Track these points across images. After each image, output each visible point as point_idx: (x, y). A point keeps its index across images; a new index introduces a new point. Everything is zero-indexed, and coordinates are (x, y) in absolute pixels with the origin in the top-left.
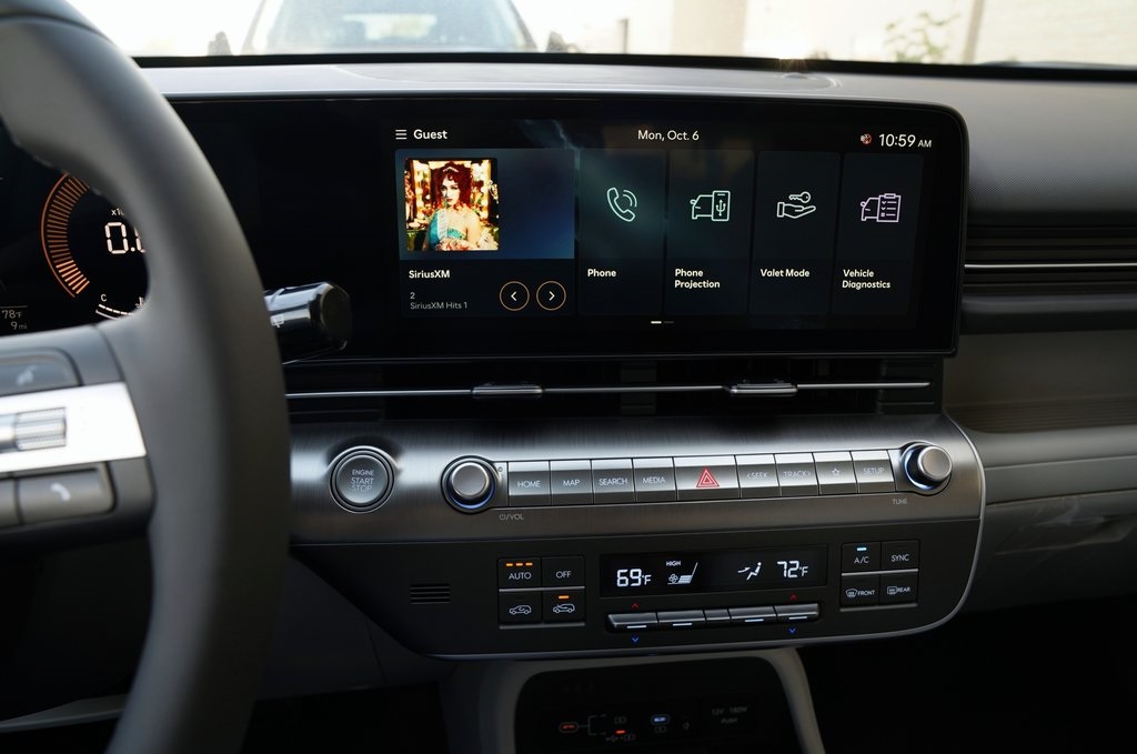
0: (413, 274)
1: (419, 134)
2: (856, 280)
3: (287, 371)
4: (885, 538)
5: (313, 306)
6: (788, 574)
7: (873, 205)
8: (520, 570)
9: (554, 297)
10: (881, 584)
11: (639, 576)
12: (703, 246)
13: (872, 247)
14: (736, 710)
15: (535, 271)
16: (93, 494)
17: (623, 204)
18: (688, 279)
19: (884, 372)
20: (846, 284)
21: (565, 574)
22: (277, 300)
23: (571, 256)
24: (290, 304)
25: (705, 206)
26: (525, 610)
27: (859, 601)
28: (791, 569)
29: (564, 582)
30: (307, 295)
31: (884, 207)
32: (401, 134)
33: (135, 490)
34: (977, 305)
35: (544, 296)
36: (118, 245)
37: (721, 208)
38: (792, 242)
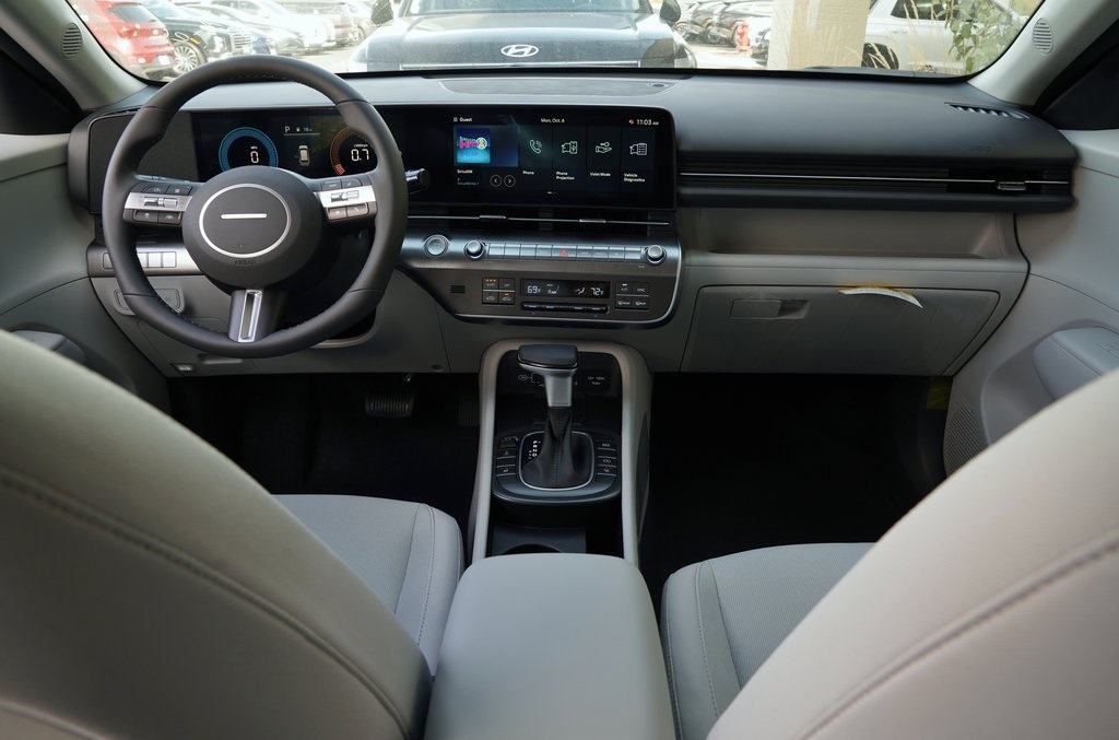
0: (459, 172)
1: (462, 120)
2: (629, 178)
3: (410, 207)
4: (635, 281)
5: (418, 175)
6: (595, 293)
7: (635, 148)
8: (491, 282)
9: (511, 181)
10: (632, 300)
11: (536, 290)
12: (568, 163)
13: (635, 165)
14: (599, 378)
15: (504, 171)
16: (364, 211)
17: (536, 147)
18: (562, 176)
19: (649, 218)
20: (626, 179)
21: (507, 285)
22: (409, 173)
23: (516, 165)
24: (412, 175)
25: (567, 147)
26: (492, 298)
27: (623, 307)
28: (597, 291)
29: (507, 289)
30: (417, 172)
31: (640, 149)
32: (455, 120)
33: (373, 210)
34: (687, 191)
35: (507, 181)
36: (355, 158)
37: (573, 148)
38: (602, 162)
